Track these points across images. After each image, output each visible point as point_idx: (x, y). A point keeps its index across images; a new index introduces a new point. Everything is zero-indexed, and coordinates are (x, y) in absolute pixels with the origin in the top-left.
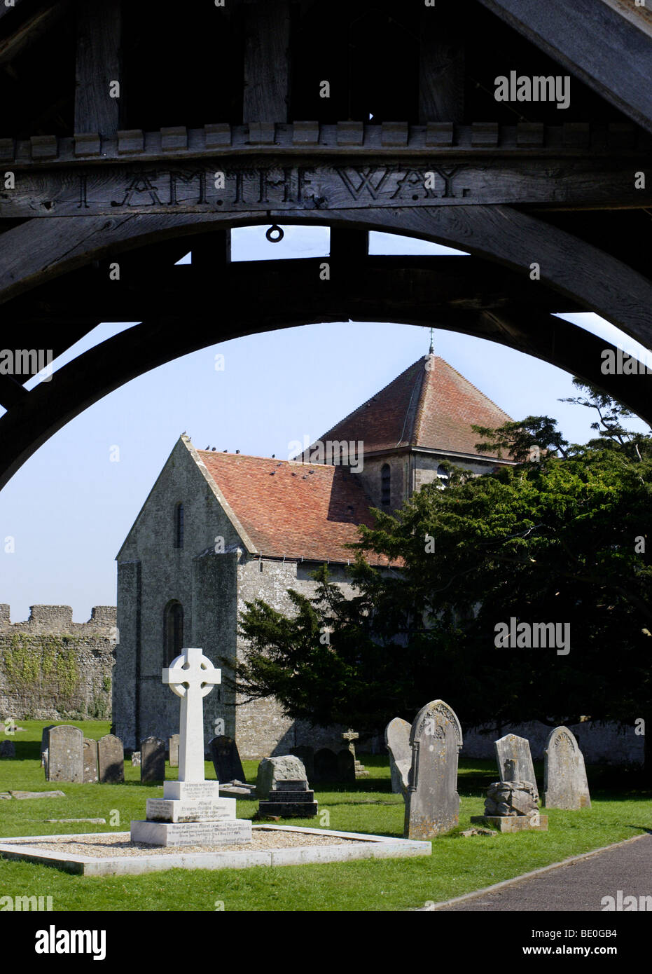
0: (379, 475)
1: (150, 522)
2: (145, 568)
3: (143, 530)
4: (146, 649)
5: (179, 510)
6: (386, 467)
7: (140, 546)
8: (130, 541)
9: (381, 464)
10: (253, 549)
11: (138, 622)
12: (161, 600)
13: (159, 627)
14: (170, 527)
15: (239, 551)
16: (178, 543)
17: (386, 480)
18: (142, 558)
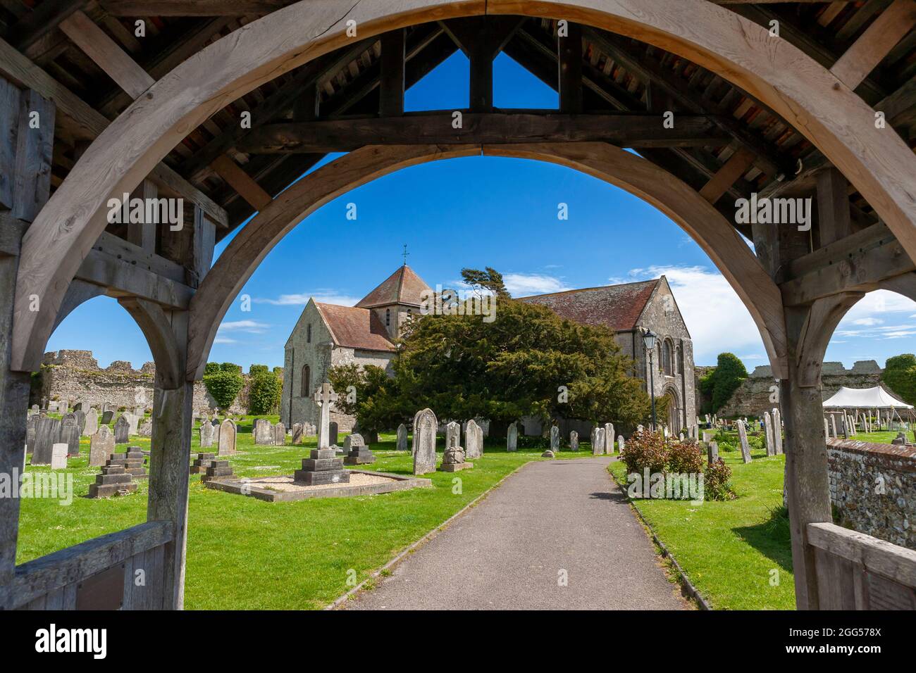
0: (386, 314)
1: (298, 332)
2: (295, 351)
3: (295, 336)
4: (294, 385)
5: (310, 326)
6: (388, 310)
7: (294, 341)
8: (290, 340)
9: (387, 309)
10: (337, 343)
11: (292, 373)
12: (302, 364)
13: (300, 376)
14: (306, 335)
15: (332, 344)
16: (309, 341)
17: (388, 315)
18: (295, 347)
